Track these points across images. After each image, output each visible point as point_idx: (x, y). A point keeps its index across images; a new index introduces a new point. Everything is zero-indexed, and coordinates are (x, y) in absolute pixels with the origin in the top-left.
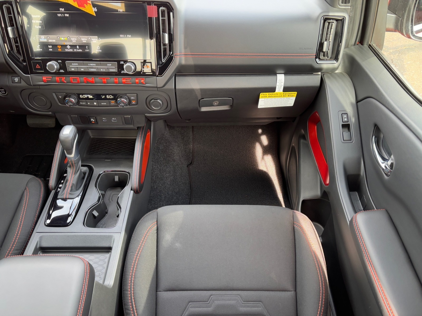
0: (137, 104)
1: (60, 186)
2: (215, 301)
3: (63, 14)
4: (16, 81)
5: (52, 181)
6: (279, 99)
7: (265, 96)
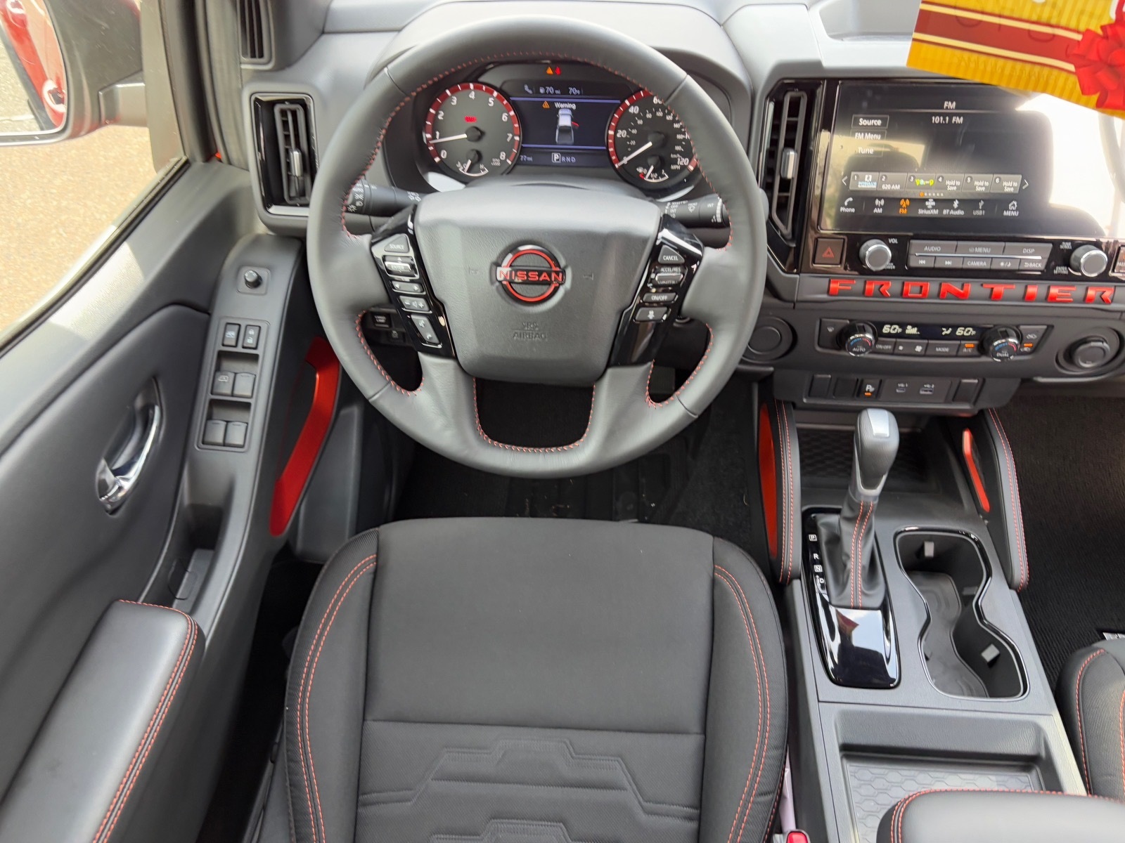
1: (818, 568)
3: (947, 118)
5: (794, 555)
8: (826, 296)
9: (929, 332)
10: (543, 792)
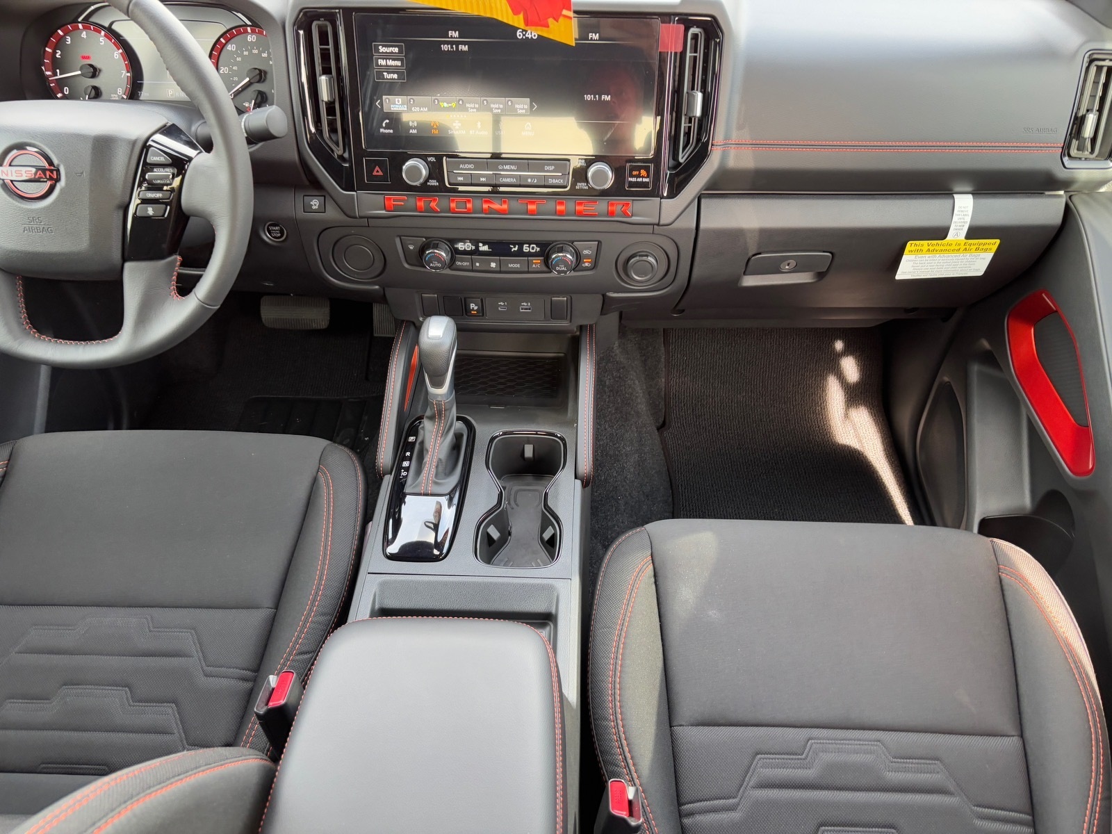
0: (594, 267)
1: (406, 464)
2: (821, 754)
3: (454, 46)
4: (314, 207)
5: (385, 453)
6: (952, 257)
7: (917, 248)
8: (384, 212)
9: (500, 249)
10: (114, 661)
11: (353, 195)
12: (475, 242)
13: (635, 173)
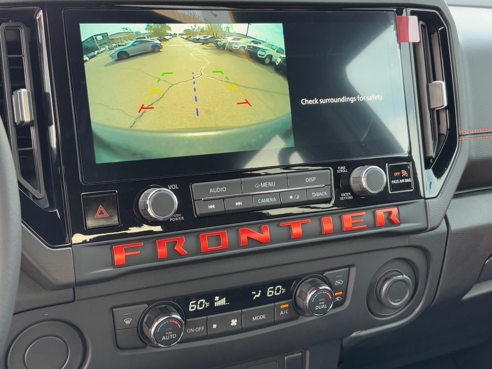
0: (344, 300)
8: (111, 269)
11: (70, 250)
12: (210, 297)
13: (396, 174)
